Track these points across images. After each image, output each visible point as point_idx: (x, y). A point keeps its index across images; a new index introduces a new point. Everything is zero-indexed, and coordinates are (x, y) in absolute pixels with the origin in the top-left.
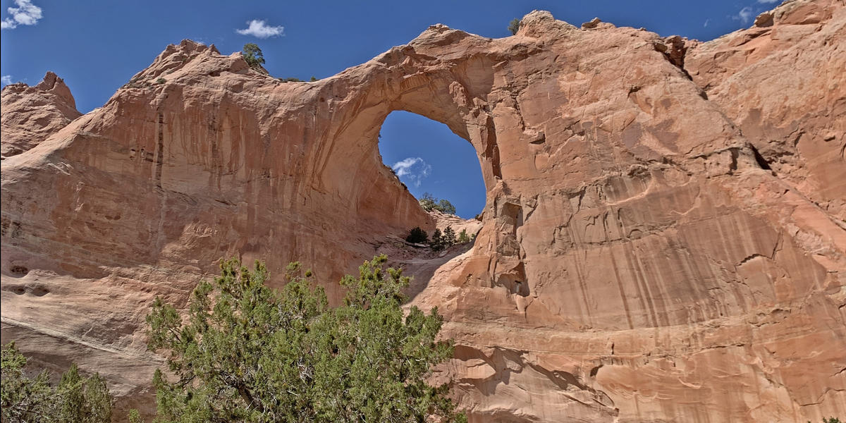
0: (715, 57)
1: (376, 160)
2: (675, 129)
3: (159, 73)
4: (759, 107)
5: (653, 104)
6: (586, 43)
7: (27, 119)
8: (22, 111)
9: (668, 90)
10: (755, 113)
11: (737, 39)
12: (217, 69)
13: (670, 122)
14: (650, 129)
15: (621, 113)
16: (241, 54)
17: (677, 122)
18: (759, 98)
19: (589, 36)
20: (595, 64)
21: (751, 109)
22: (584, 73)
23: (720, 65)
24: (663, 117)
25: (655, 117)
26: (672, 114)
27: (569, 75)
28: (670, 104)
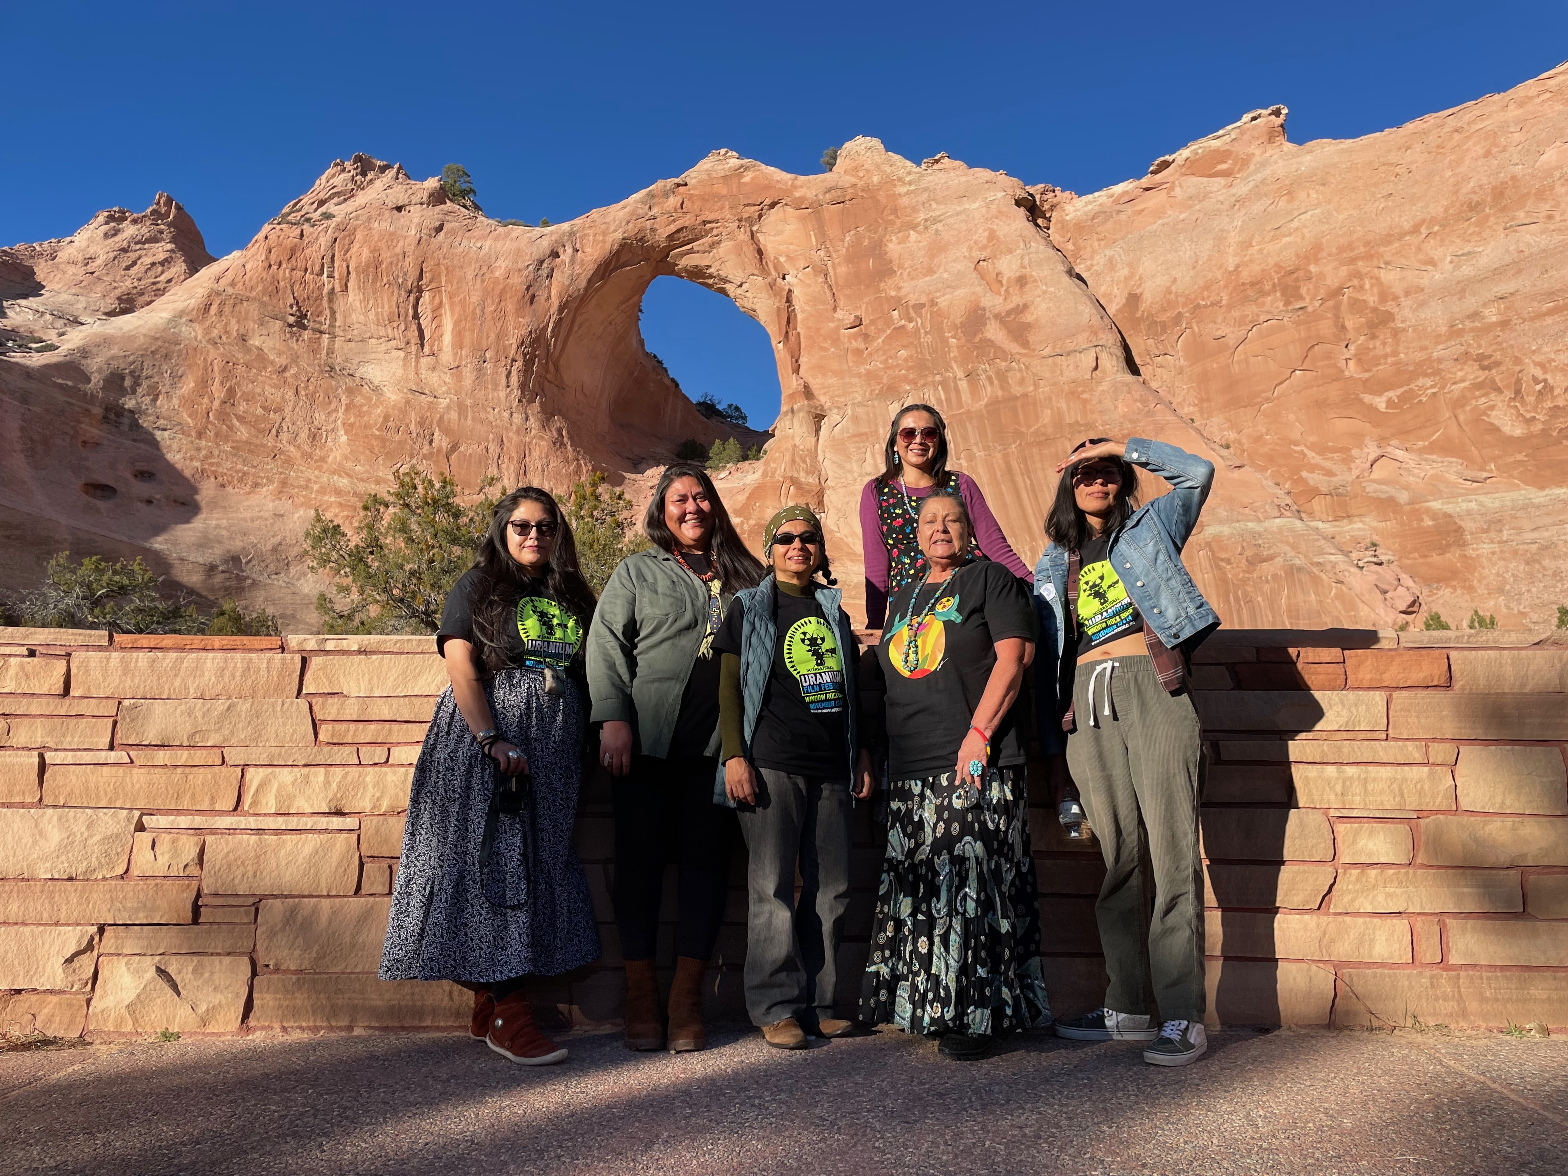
0: (1093, 218)
1: (634, 342)
2: (1028, 318)
3: (322, 203)
4: (1138, 291)
5: (1004, 282)
6: (926, 189)
7: (134, 263)
8: (124, 250)
9: (1026, 261)
10: (1134, 299)
11: (1125, 193)
12: (406, 202)
13: (1023, 309)
14: (997, 316)
15: (961, 292)
16: (440, 180)
17: (1032, 308)
18: (1140, 278)
19: (931, 178)
20: (935, 221)
21: (1129, 294)
22: (919, 233)
23: (1099, 229)
24: (1016, 300)
25: (1005, 299)
26: (1027, 298)
27: (900, 235)
28: (1026, 283)
